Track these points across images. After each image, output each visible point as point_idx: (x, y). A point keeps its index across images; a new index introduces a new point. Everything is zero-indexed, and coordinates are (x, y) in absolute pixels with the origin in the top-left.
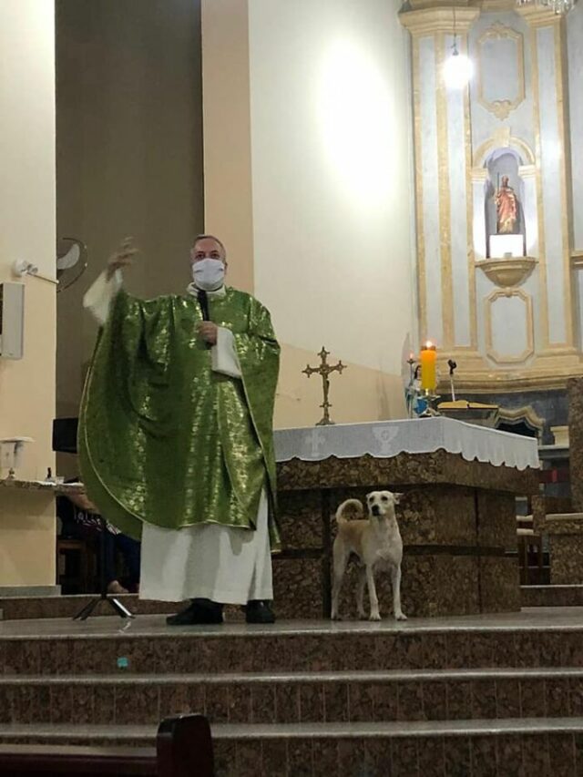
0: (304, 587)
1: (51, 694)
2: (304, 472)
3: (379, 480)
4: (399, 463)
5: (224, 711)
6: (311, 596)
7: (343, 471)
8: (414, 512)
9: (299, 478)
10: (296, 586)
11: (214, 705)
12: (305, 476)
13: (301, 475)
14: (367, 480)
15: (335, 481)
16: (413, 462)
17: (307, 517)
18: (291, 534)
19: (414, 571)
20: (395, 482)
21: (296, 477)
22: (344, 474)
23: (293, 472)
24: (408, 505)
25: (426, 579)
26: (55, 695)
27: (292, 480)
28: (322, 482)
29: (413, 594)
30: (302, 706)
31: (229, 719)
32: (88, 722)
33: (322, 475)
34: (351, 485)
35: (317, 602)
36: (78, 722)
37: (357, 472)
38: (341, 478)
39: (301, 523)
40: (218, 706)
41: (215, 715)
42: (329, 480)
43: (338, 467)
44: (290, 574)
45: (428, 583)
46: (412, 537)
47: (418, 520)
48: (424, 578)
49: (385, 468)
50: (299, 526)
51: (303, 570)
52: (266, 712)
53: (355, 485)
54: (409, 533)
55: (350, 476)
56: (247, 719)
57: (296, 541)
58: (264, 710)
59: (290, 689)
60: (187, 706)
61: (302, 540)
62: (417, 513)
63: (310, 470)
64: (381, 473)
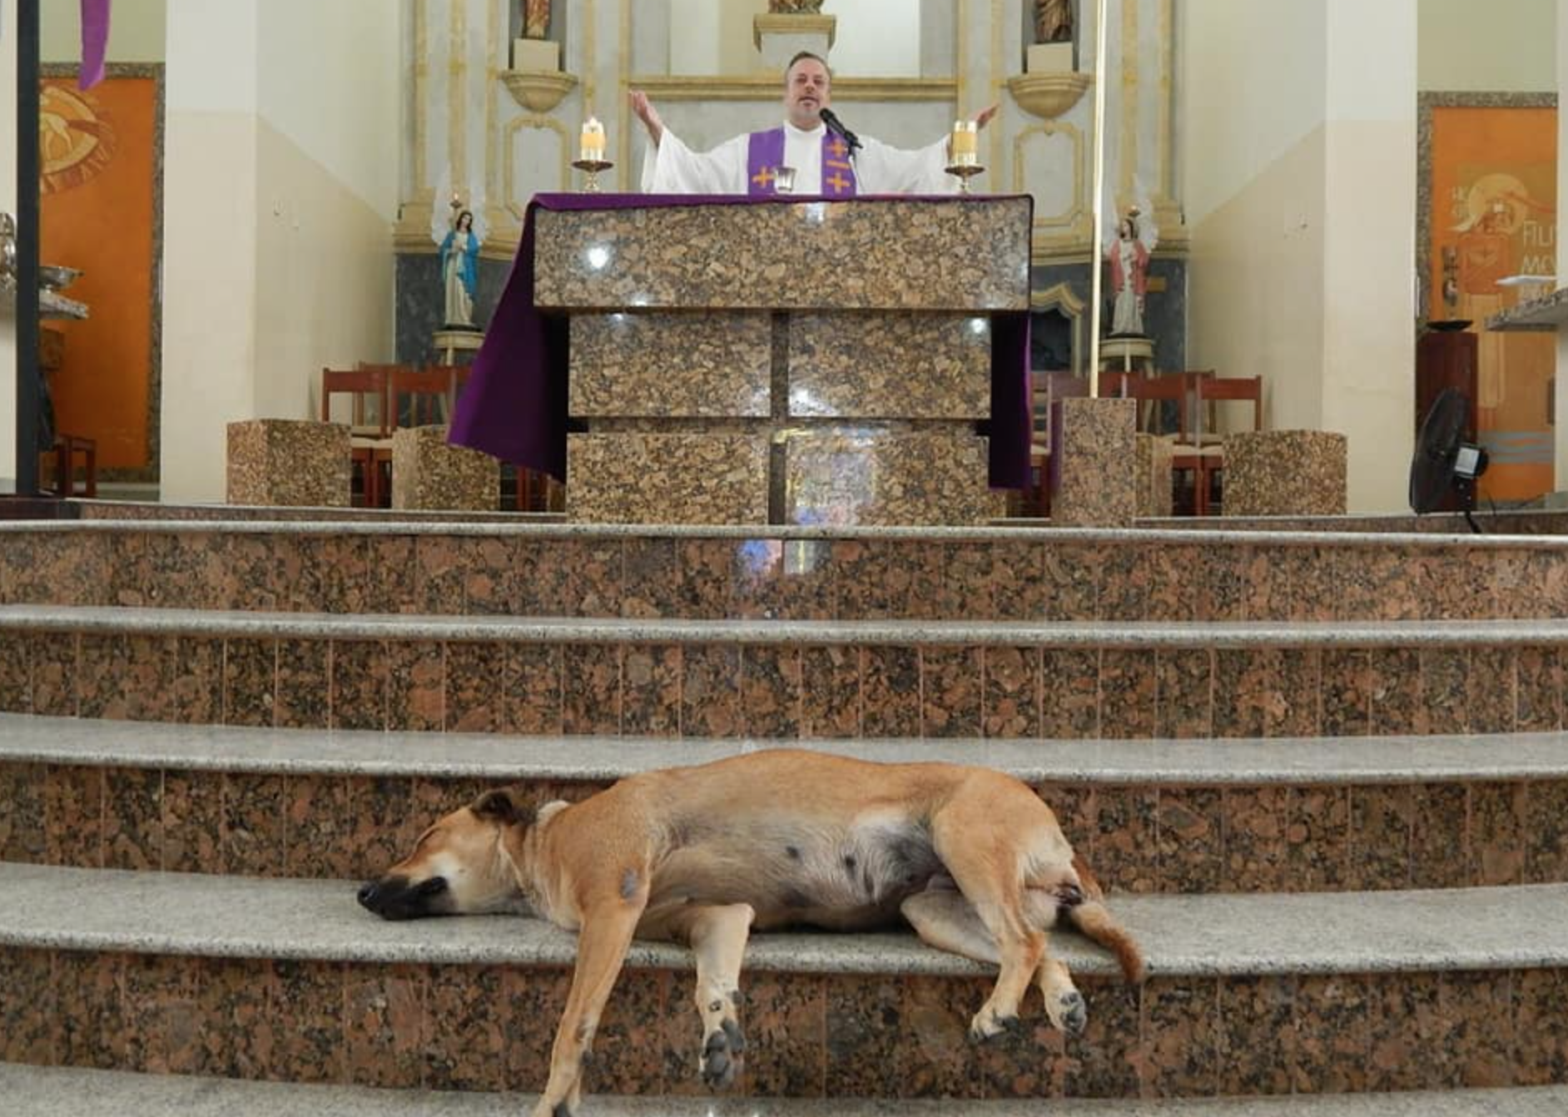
0: (731, 485)
1: (922, 667)
2: (754, 276)
3: (904, 299)
4: (944, 272)
5: (1361, 707)
6: (744, 501)
7: (833, 278)
8: (952, 360)
9: (743, 285)
10: (716, 481)
11: (1338, 693)
12: (755, 284)
13: (747, 281)
14: (881, 299)
15: (816, 295)
16: (971, 270)
17: (742, 359)
18: (707, 388)
19: (950, 463)
20: (935, 303)
21: (738, 284)
22: (836, 285)
23: (731, 274)
24: (942, 348)
25: (972, 477)
26: (936, 668)
27: (728, 289)
28: (789, 295)
29: (945, 502)
30: (1519, 694)
31: (1372, 723)
32: (1024, 733)
33: (790, 283)
34: (847, 305)
35: (756, 512)
36: (999, 734)
37: (861, 283)
38: (829, 290)
39: (727, 370)
40: (1349, 696)
41: (1340, 718)
42: (804, 292)
43: (822, 272)
44: (704, 459)
45: (974, 483)
46: (946, 404)
47: (960, 374)
48: (966, 476)
49: (915, 279)
50: (726, 376)
51: (730, 453)
52: (1450, 709)
53: (856, 305)
54: (942, 397)
55: (847, 289)
56: (1410, 725)
57: (718, 400)
58: (1446, 704)
59: (1499, 656)
60: (1279, 695)
61: (730, 401)
62: (959, 364)
63: (767, 274)
64: (910, 286)
